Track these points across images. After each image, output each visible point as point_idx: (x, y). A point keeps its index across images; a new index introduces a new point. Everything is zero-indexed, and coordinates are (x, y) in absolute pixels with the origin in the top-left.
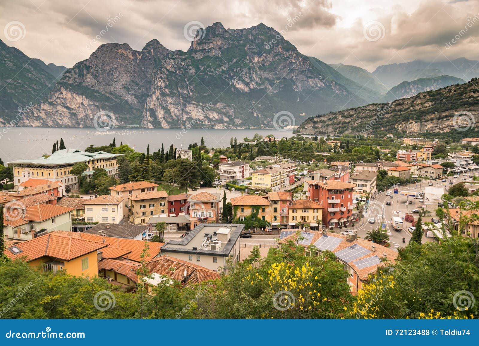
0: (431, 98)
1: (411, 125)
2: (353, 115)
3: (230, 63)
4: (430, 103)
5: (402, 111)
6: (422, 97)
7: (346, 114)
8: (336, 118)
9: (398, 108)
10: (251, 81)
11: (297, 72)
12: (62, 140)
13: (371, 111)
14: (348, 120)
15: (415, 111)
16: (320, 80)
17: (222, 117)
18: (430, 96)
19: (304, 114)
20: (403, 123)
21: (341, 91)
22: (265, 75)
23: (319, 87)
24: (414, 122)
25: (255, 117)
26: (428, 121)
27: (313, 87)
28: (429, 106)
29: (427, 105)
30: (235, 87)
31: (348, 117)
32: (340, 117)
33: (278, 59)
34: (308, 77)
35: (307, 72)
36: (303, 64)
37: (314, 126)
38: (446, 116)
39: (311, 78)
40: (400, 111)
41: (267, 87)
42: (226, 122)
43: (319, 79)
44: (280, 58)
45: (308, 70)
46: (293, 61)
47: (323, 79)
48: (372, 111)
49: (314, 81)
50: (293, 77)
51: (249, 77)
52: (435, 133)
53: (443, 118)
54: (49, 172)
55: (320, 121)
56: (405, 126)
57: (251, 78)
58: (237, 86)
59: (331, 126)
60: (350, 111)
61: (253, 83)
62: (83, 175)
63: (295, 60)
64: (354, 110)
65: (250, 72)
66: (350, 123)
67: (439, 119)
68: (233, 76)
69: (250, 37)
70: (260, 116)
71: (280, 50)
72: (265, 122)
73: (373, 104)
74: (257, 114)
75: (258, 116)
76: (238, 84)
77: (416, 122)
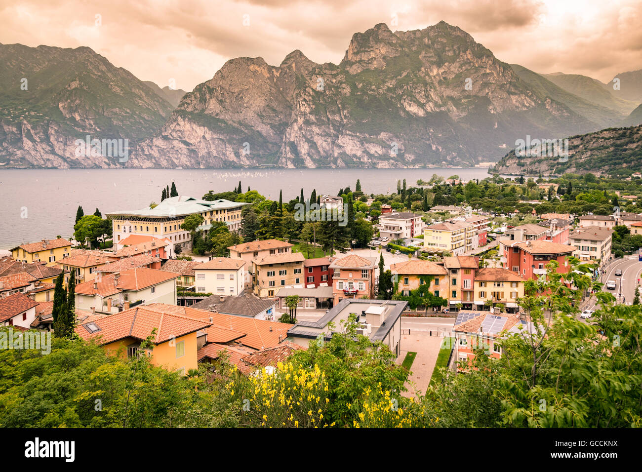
2: (577, 146)
3: (399, 77)
10: (428, 101)
11: (493, 86)
12: (173, 185)
13: (606, 139)
16: (528, 96)
17: (388, 152)
19: (504, 146)
21: (560, 112)
22: (448, 92)
23: (527, 107)
25: (434, 151)
27: (517, 107)
30: (404, 110)
33: (467, 70)
34: (510, 93)
35: (508, 85)
36: (503, 75)
37: (519, 162)
39: (514, 94)
41: (451, 108)
42: (393, 158)
43: (526, 95)
44: (469, 68)
45: (510, 83)
46: (488, 71)
47: (532, 95)
48: (609, 139)
49: (519, 99)
50: (488, 94)
51: (425, 95)
54: (155, 226)
57: (427, 97)
58: (408, 108)
59: (545, 162)
60: (573, 140)
61: (431, 104)
62: (197, 230)
63: (490, 70)
64: (580, 139)
65: (426, 89)
66: (574, 158)
68: (402, 96)
69: (426, 40)
70: (441, 150)
71: (469, 57)
72: (448, 158)
73: (609, 130)
74: (436, 147)
75: (438, 149)
76: (410, 106)
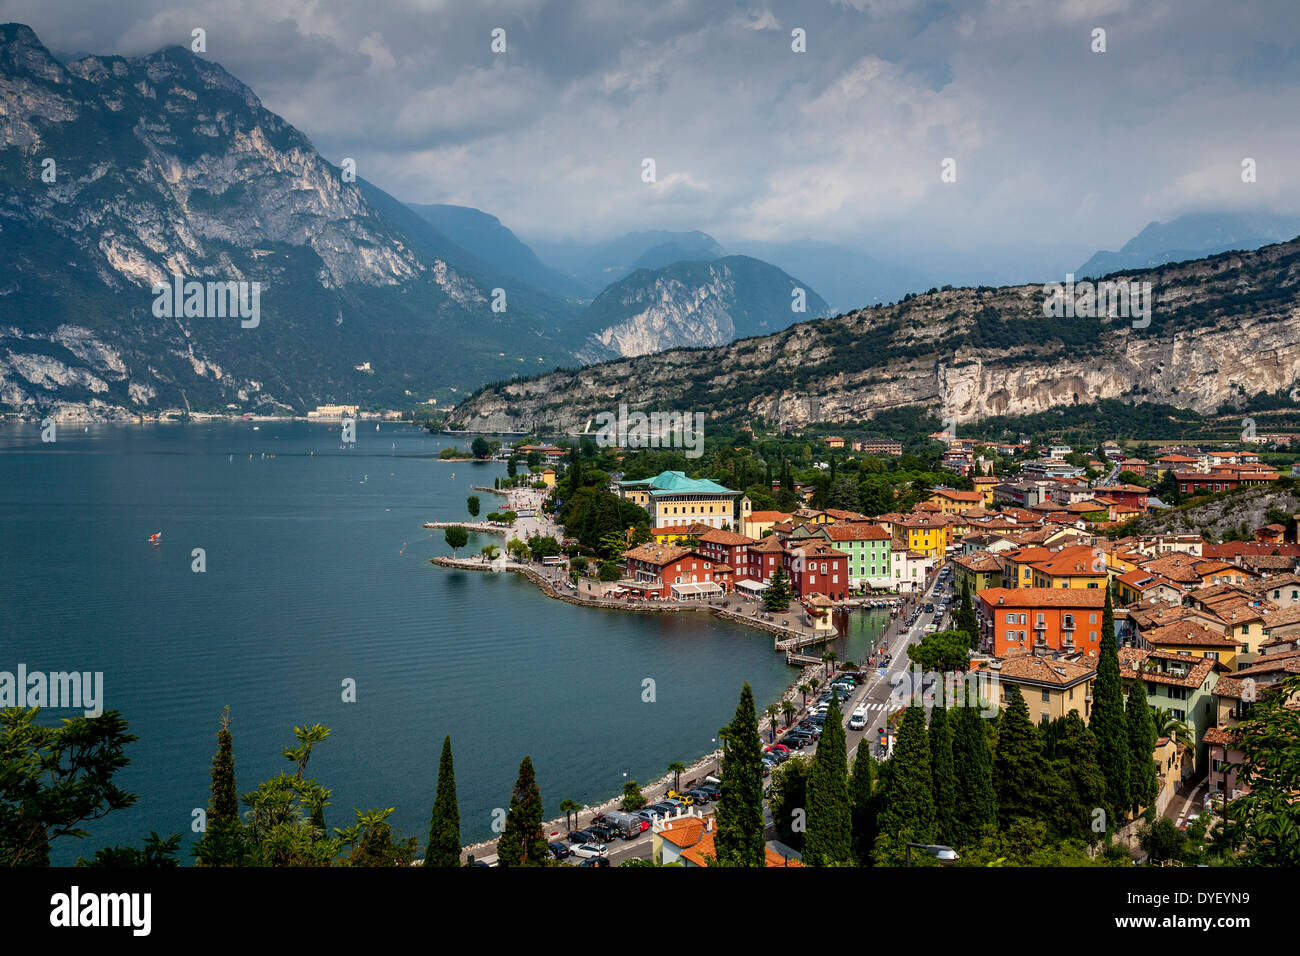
0: (824, 336)
1: (788, 406)
2: (625, 379)
3: (83, 179)
4: (824, 350)
5: (756, 368)
6: (801, 334)
7: (604, 374)
8: (577, 384)
9: (744, 360)
10: (173, 250)
11: (320, 223)
13: (675, 366)
14: (614, 391)
15: (789, 367)
16: (398, 253)
17: (83, 379)
18: (820, 331)
19: (367, 366)
20: (767, 399)
21: (467, 292)
22: (216, 229)
23: (398, 278)
24: (795, 398)
26: (824, 394)
27: (378, 278)
28: (823, 357)
29: (816, 354)
30: (111, 270)
31: (614, 384)
32: (589, 383)
33: (255, 177)
34: (358, 243)
35: (352, 224)
36: (341, 199)
37: (509, 408)
38: (864, 383)
39: (368, 245)
40: (751, 366)
41: (229, 272)
42: (101, 396)
43: (394, 249)
44: (260, 173)
45: (358, 218)
46: (306, 186)
47: (405, 251)
48: (681, 366)
49: (380, 258)
50: (309, 240)
51: (163, 234)
52: (842, 422)
53: (856, 387)
55: (528, 393)
56: (773, 408)
57: (169, 238)
58: (119, 264)
59: (567, 409)
60: (615, 366)
61: (180, 257)
63: (312, 183)
64: (628, 363)
65: (166, 217)
67: (849, 388)
68: (101, 229)
69: (144, 89)
70: (219, 375)
71: (258, 145)
72: (242, 395)
73: (679, 349)
74: (207, 368)
75: (211, 373)
76: (126, 258)
77: (799, 397)
